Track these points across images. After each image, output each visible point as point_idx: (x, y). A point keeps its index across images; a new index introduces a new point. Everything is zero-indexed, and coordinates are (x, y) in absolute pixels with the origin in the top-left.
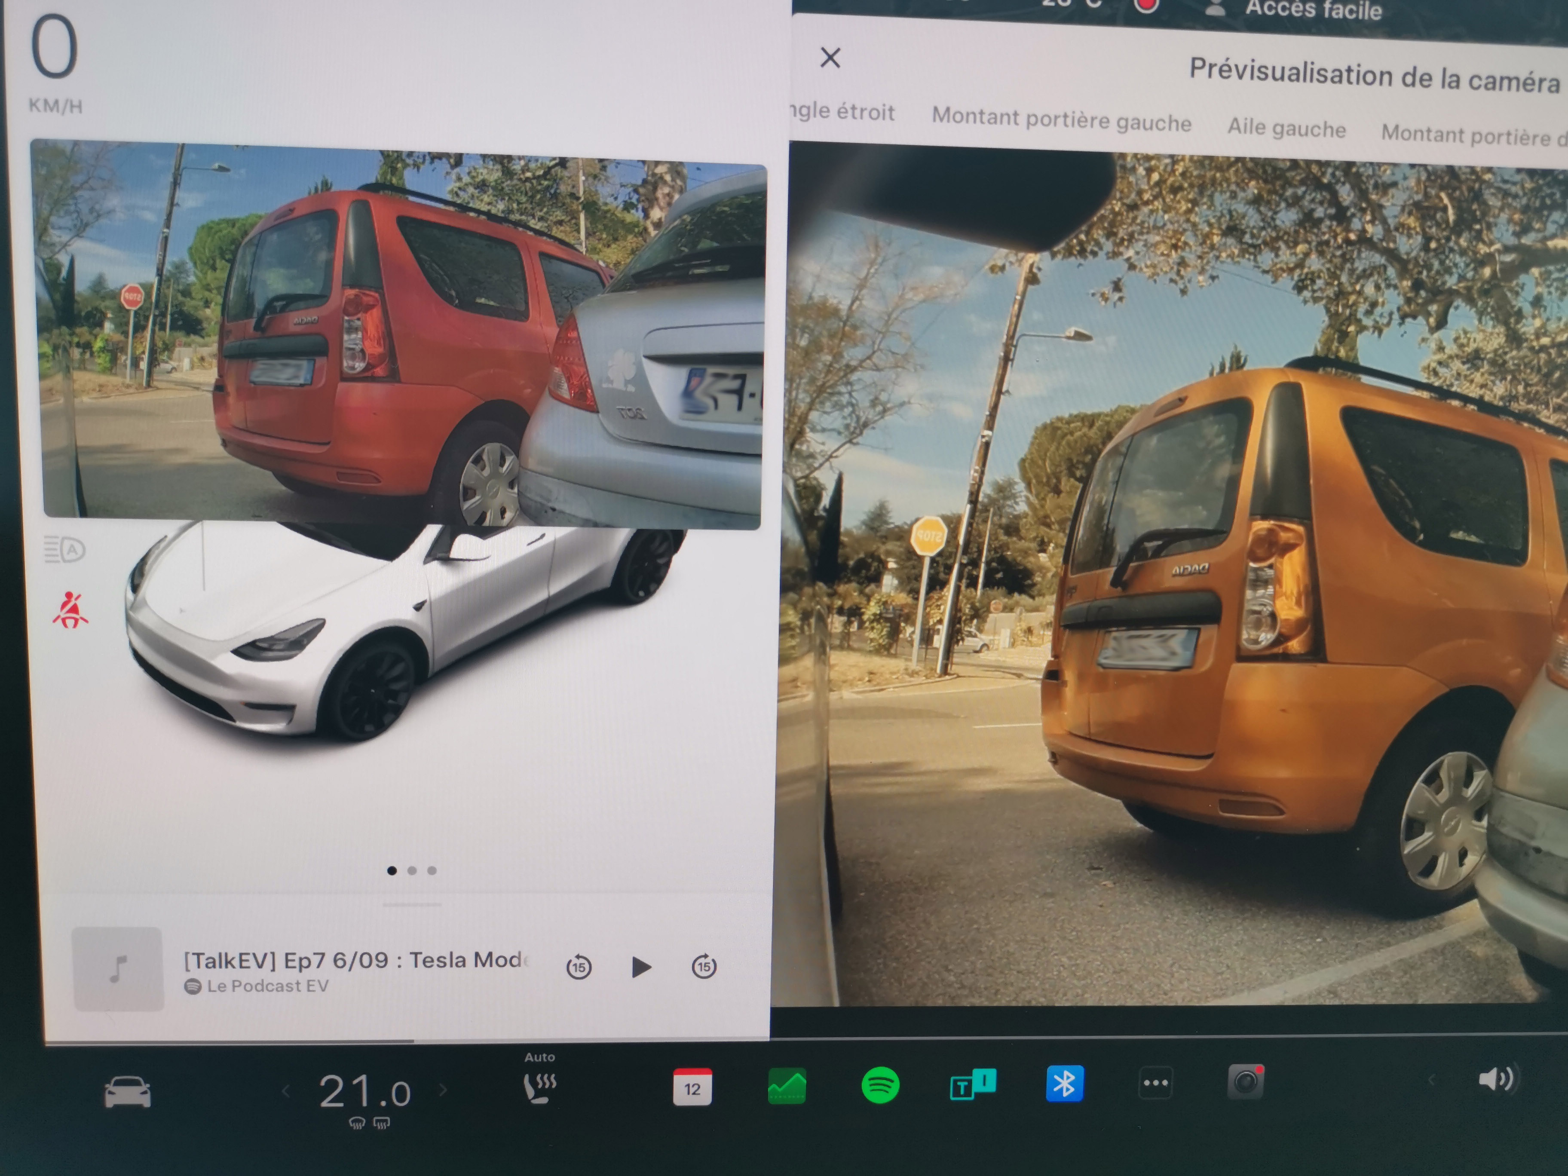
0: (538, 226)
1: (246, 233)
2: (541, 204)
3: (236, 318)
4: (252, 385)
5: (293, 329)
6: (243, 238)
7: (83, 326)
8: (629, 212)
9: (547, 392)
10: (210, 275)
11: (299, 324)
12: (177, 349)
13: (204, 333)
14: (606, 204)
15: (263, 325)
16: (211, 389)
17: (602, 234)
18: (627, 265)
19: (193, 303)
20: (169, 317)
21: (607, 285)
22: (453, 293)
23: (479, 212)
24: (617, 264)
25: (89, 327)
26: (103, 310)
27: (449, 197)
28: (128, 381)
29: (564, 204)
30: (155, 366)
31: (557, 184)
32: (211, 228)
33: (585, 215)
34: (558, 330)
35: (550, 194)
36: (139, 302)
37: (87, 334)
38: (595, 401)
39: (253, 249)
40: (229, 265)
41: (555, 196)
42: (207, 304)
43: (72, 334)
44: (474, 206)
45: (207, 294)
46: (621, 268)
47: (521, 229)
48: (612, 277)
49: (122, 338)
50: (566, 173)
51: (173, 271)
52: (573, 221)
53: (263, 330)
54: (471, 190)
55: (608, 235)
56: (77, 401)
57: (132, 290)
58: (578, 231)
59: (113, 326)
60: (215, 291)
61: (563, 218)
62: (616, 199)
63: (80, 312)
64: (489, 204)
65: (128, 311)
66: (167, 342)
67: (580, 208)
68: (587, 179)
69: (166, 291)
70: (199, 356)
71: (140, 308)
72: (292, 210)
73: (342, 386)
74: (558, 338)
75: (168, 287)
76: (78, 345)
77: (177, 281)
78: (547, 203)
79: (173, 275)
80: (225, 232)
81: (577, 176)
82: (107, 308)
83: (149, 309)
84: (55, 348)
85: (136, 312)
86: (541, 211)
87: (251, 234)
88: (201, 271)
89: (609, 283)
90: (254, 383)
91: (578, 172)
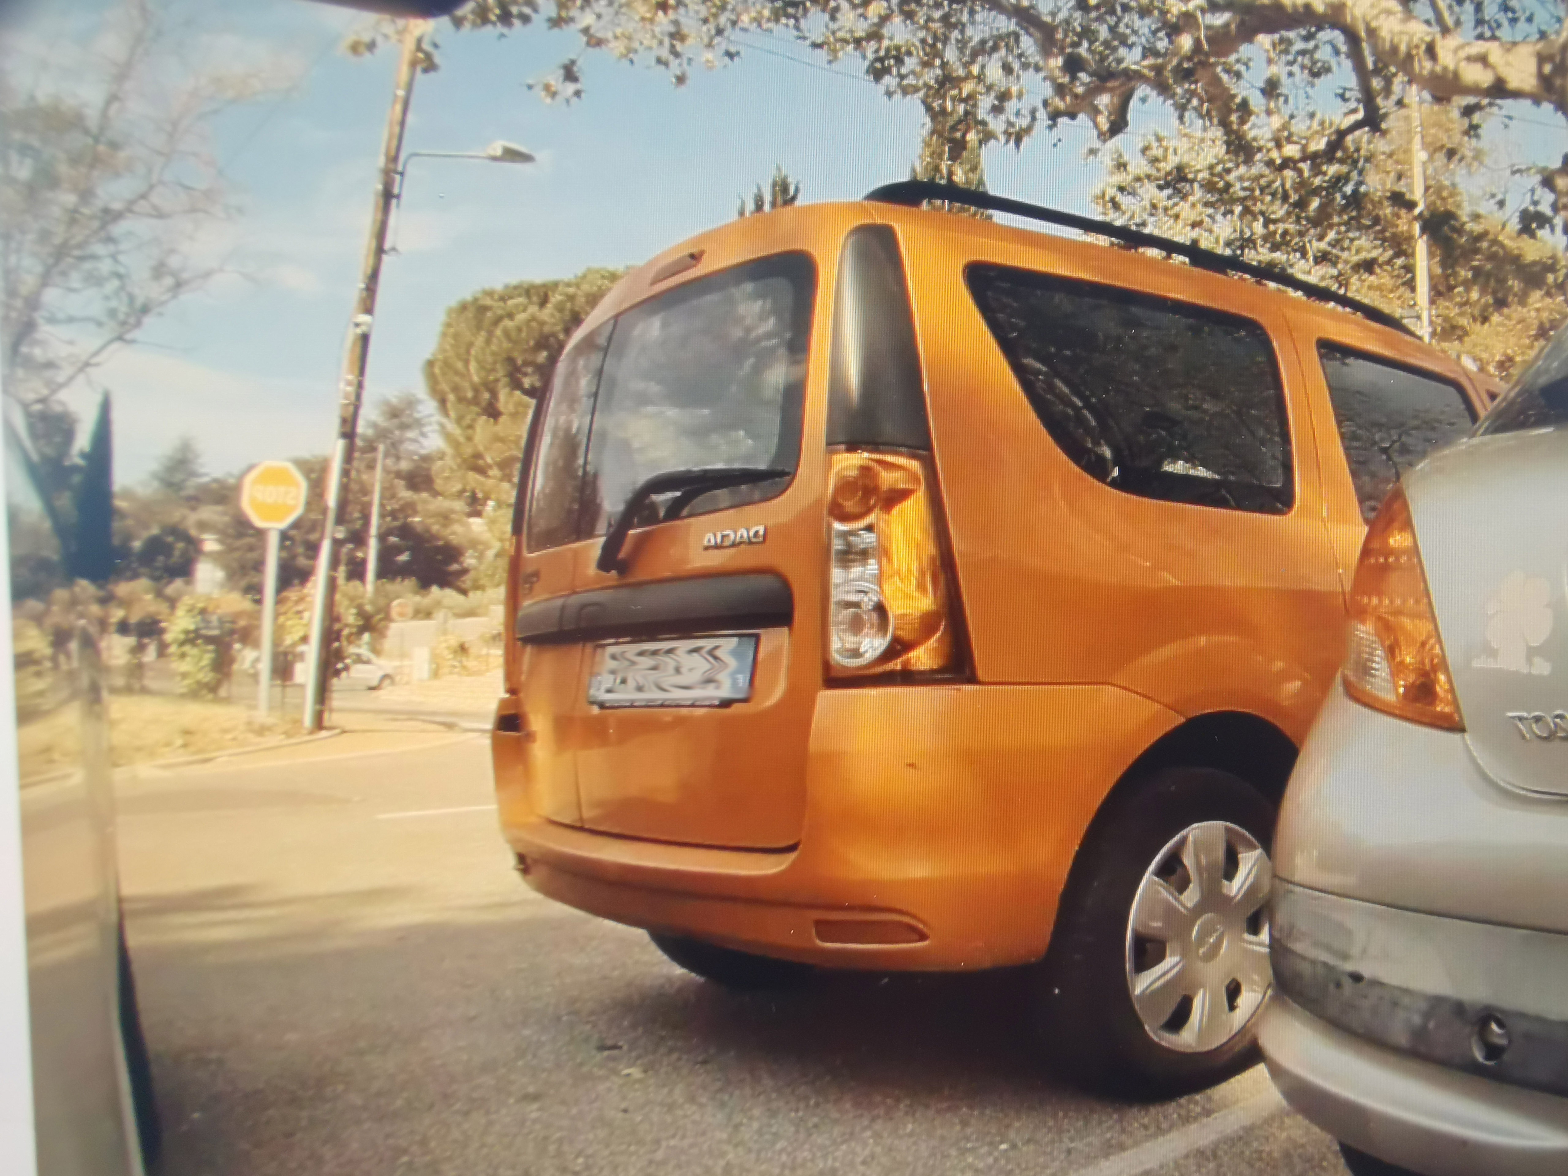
0: (1315, 275)
1: (576, 320)
2: (1321, 221)
3: (549, 538)
4: (595, 710)
5: (700, 560)
6: (568, 331)
7: (135, 576)
8: (1533, 235)
9: (1338, 688)
10: (483, 428)
11: (717, 547)
12: (394, 628)
13: (467, 581)
14: (1476, 217)
15: (622, 555)
16: (489, 725)
17: (1468, 290)
18: (1529, 365)
19: (440, 504)
20: (373, 544)
21: (1482, 413)
22: (1107, 453)
23: (1169, 247)
24: (1505, 364)
25: (156, 579)
26: (193, 532)
27: (1095, 214)
28: (262, 715)
29: (1376, 220)
30: (337, 673)
31: (1360, 173)
32: (482, 309)
33: (1429, 247)
34: (1365, 530)
35: (1344, 197)
36: (293, 508)
37: (149, 597)
38: (1455, 702)
39: (595, 359)
40: (533, 402)
41: (1356, 200)
42: (475, 505)
43: (106, 600)
44: (1156, 232)
45: (473, 477)
46: (1515, 372)
47: (1272, 285)
48: (1493, 396)
49: (245, 604)
50: (1381, 145)
51: (382, 422)
52: (1400, 262)
53: (623, 568)
54: (1149, 191)
55: (1483, 292)
56: (119, 775)
57: (274, 477)
58: (1411, 285)
59: (220, 574)
60: (495, 472)
61: (1374, 254)
62: (1501, 204)
63: (129, 537)
64: (1194, 225)
65: (261, 534)
66: (368, 608)
67: (1417, 227)
68: (1431, 158)
69: (365, 477)
70: (453, 641)
71: (296, 525)
72: (695, 258)
73: (826, 698)
74: (1366, 552)
75: (371, 467)
76: (124, 628)
77: (394, 450)
78: (1336, 219)
79: (382, 434)
80: (521, 317)
81: (1408, 151)
82: (203, 526)
83: (316, 526)
84: (60, 638)
85: (284, 536)
86: (1321, 238)
87: (593, 320)
88: (459, 420)
89: (1484, 409)
90: (602, 706)
91: (1410, 141)
